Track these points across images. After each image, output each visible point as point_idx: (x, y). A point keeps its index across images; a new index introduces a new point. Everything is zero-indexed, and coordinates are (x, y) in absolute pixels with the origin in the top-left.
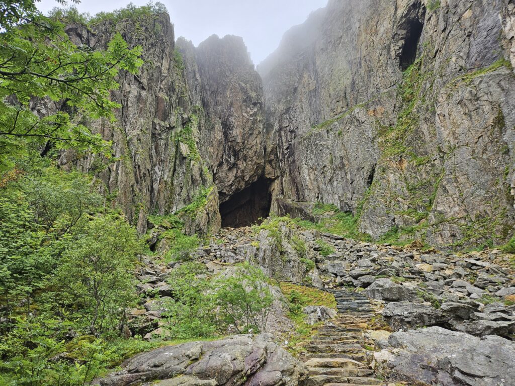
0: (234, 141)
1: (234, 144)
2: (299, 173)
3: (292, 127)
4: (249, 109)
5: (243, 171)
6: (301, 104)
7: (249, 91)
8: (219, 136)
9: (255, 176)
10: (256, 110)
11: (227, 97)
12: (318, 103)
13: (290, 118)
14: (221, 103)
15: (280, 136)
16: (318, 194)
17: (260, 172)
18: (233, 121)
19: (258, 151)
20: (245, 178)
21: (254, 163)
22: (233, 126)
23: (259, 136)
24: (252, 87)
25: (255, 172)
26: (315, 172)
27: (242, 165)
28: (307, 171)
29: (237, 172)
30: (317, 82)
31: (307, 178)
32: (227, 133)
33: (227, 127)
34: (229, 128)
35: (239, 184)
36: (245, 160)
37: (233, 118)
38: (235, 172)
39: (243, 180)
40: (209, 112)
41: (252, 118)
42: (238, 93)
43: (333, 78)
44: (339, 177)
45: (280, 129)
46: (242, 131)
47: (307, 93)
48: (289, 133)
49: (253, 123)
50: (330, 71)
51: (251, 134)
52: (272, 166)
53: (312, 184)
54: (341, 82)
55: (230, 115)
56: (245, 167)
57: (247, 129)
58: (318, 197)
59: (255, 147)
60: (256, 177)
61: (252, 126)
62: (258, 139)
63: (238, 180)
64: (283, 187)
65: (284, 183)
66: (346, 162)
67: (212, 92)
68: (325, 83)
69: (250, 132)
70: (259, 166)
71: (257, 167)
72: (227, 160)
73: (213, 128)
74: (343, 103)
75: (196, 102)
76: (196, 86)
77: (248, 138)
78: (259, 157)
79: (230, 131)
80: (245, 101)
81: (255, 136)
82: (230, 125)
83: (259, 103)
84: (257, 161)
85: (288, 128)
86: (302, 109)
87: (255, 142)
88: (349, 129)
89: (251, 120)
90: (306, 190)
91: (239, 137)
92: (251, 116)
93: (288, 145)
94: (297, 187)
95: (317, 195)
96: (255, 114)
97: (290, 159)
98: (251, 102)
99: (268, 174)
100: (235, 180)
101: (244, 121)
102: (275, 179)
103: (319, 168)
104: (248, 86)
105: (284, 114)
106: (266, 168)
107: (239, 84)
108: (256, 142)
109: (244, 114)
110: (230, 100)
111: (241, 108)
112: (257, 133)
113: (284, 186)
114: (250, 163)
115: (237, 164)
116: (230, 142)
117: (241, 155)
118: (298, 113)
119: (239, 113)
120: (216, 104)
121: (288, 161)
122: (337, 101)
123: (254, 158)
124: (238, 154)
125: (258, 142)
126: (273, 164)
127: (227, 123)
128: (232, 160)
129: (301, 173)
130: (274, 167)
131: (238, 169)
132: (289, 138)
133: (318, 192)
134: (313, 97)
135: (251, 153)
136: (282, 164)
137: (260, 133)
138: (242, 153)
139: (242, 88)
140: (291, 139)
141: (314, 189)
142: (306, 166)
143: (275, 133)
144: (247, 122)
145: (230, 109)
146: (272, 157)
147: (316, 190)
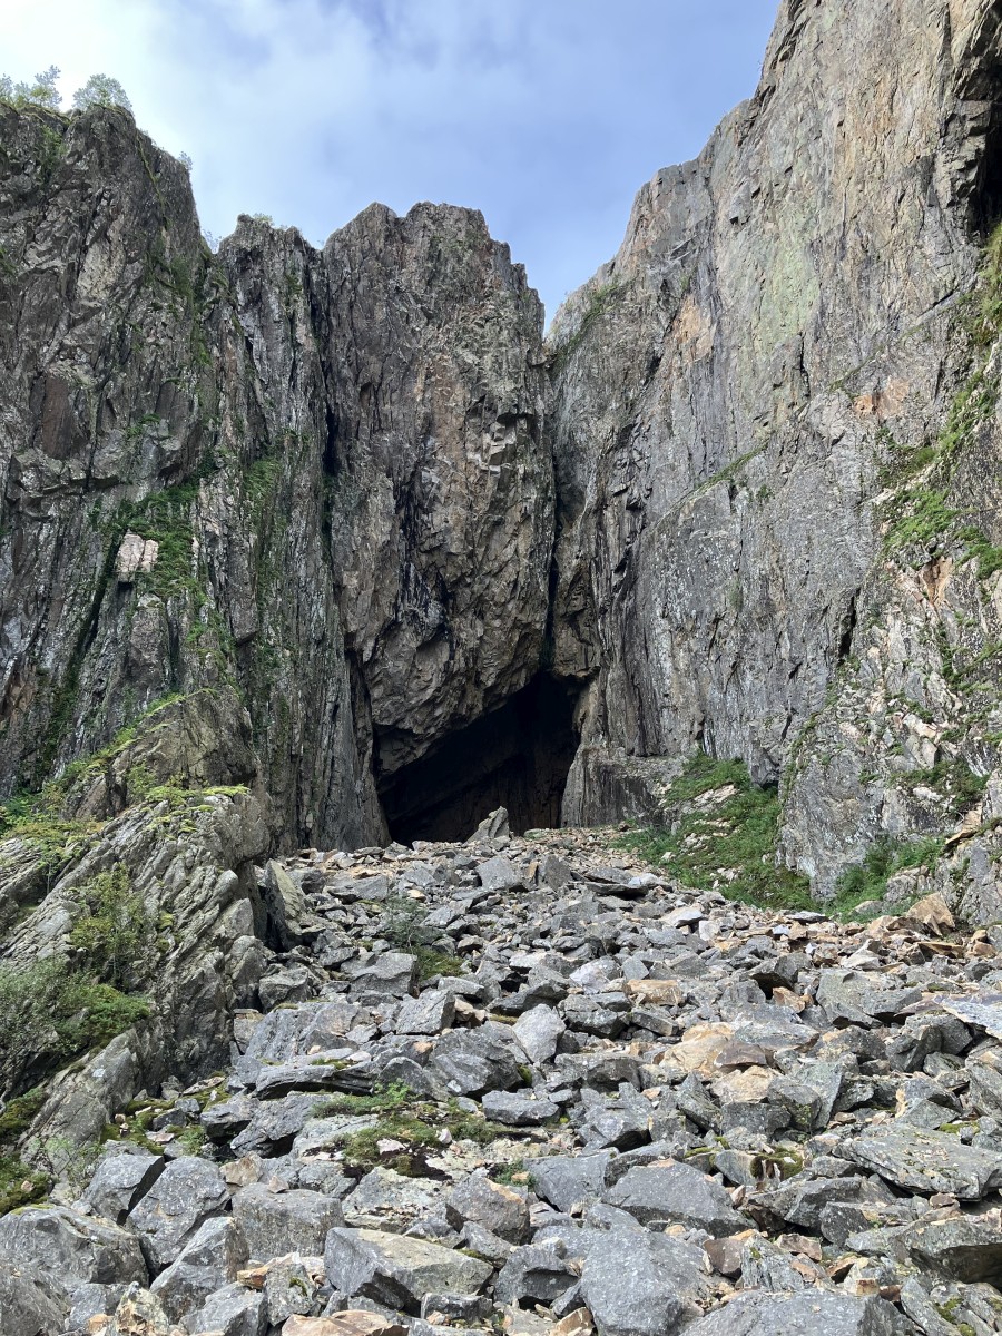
0: (438, 548)
1: (439, 558)
2: (647, 650)
3: (635, 492)
4: (487, 438)
5: (474, 654)
6: (666, 412)
7: (489, 377)
8: (380, 529)
9: (519, 670)
10: (511, 439)
11: (413, 400)
12: (717, 398)
13: (632, 463)
14: (395, 422)
15: (601, 526)
16: (702, 724)
17: (533, 654)
18: (435, 480)
19: (522, 581)
20: (483, 678)
21: (509, 624)
22: (435, 498)
23: (524, 530)
24: (501, 364)
25: (516, 657)
26: (692, 642)
27: (469, 631)
28: (666, 644)
29: (452, 657)
30: (719, 331)
31: (668, 665)
32: (416, 524)
33: (411, 502)
34: (420, 506)
35: (461, 699)
36: (481, 615)
37: (436, 470)
38: (445, 657)
39: (478, 683)
40: (353, 453)
41: (497, 469)
42: (451, 384)
43: (764, 307)
44: (759, 653)
45: (602, 505)
46: (463, 512)
47: (688, 373)
48: (628, 514)
49: (502, 485)
50: (757, 287)
51: (498, 524)
52: (579, 633)
53: (682, 687)
54: (790, 318)
55: (424, 462)
56: (481, 638)
57: (482, 506)
58: (700, 737)
59: (511, 569)
60: (523, 674)
61: (502, 495)
62: (520, 538)
63: (455, 683)
64: (605, 706)
65: (609, 690)
66: (776, 595)
67: (365, 388)
68: (740, 329)
69: (496, 518)
70: (525, 630)
71: (523, 638)
72: (415, 615)
73: (362, 504)
74: (792, 389)
75: (290, 418)
76: (294, 366)
77: (489, 536)
78: (525, 600)
79: (425, 517)
80: (474, 411)
81: (509, 529)
82: (425, 495)
83: (525, 416)
84: (520, 617)
85: (625, 497)
86: (669, 426)
87: (510, 551)
88: (788, 471)
89: (492, 473)
90: (665, 712)
91: (456, 534)
92: (495, 460)
93: (622, 556)
94: (641, 701)
95: (697, 729)
96: (510, 455)
97: (624, 605)
98: (495, 411)
99: (566, 662)
100: (445, 683)
101: (472, 479)
102: (588, 680)
103: (703, 624)
104: (488, 359)
105: (615, 449)
106: (560, 642)
107: (456, 357)
108: (516, 551)
109: (470, 456)
110: (422, 410)
111: (462, 437)
112: (518, 517)
113: (608, 700)
114: (497, 623)
115: (450, 631)
116: (426, 552)
117: (465, 596)
118: (654, 441)
119: (454, 454)
120: (378, 428)
121: (621, 610)
122: (775, 386)
123: (510, 606)
124: (453, 596)
125: (522, 550)
126: (583, 628)
127: (413, 488)
128: (433, 614)
129: (652, 650)
130: (586, 636)
131: (454, 645)
132: (627, 528)
133: (700, 716)
134: (703, 382)
135: (498, 589)
136: (603, 622)
137: (526, 517)
138: (467, 591)
139: (465, 370)
140: (633, 533)
141: (686, 706)
142: (663, 622)
143: (586, 517)
144: (481, 482)
145: (424, 441)
146: (578, 604)
147: (694, 709)
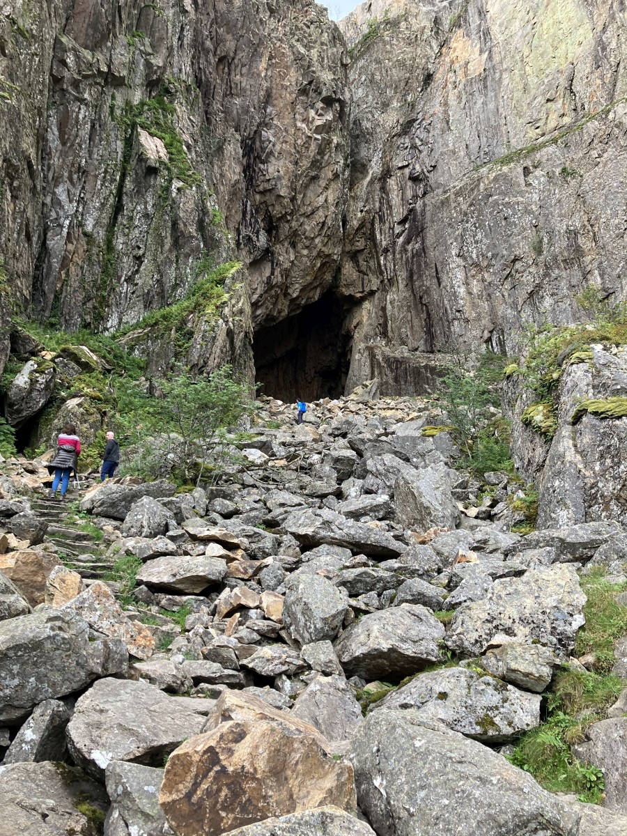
0: (270, 191)
1: (270, 198)
2: (438, 279)
3: (418, 167)
4: (312, 113)
5: (286, 273)
6: (446, 112)
7: (316, 67)
8: (234, 172)
9: (316, 288)
10: (329, 116)
11: (259, 75)
12: (491, 106)
13: (414, 147)
14: (243, 90)
15: (383, 189)
16: (491, 332)
17: (328, 277)
18: (272, 139)
19: (329, 222)
20: (290, 291)
21: (315, 253)
22: (271, 153)
23: (333, 185)
24: (323, 58)
25: (316, 278)
26: (486, 275)
27: (285, 256)
28: (460, 275)
29: (272, 273)
30: (490, 58)
31: (462, 291)
32: (254, 171)
33: (254, 153)
34: (259, 157)
35: (275, 304)
36: (293, 245)
37: (272, 131)
38: (267, 273)
39: (286, 294)
40: (210, 109)
41: (319, 137)
42: (287, 68)
43: (535, 42)
45: (386, 174)
46: (291, 166)
47: (461, 86)
48: (410, 183)
49: (321, 152)
50: (530, 27)
51: (315, 178)
52: (358, 266)
53: (474, 306)
54: (561, 52)
55: (264, 124)
56: (292, 262)
57: (305, 163)
58: (489, 340)
59: (321, 212)
60: (318, 291)
61: (319, 157)
62: (330, 191)
63: (273, 292)
64: (385, 316)
65: (389, 307)
66: (585, 243)
67: (221, 60)
68: (513, 57)
69: (313, 174)
70: (327, 261)
71: (323, 265)
72: (250, 239)
73: (220, 149)
74: (563, 104)
77: (306, 187)
78: (329, 237)
79: (262, 166)
80: (303, 92)
81: (323, 183)
82: (263, 149)
83: (339, 100)
84: (323, 249)
85: (407, 171)
86: (448, 122)
87: (321, 199)
89: (316, 139)
90: (456, 323)
91: (284, 182)
92: (318, 130)
93: (405, 213)
94: (428, 315)
95: (486, 335)
96: (326, 128)
97: (409, 247)
98: (320, 93)
99: (347, 286)
100: (266, 292)
101: (299, 141)
102: (363, 299)
103: (498, 265)
104: (314, 53)
105: (399, 135)
106: (344, 271)
107: (292, 47)
108: (326, 201)
109: (299, 124)
110: (265, 84)
111: (293, 109)
112: (330, 175)
113: (389, 314)
114: (305, 252)
115: (273, 254)
116: (260, 193)
117: (285, 229)
118: (437, 131)
119: (286, 122)
120: (229, 93)
121: (406, 251)
122: (548, 100)
123: (317, 241)
124: (277, 228)
125: (330, 199)
126: (361, 262)
127: (254, 143)
128: (262, 240)
129: (444, 278)
130: (364, 268)
131: (275, 264)
132: (409, 193)
133: (491, 327)
134: (476, 94)
135: (309, 227)
136: (385, 259)
137: (336, 176)
138: (287, 225)
139: (299, 58)
140: (415, 197)
141: (479, 318)
142: (460, 261)
143: (371, 182)
144: (306, 145)
145: (265, 109)
146: (360, 244)
147: (485, 321)
